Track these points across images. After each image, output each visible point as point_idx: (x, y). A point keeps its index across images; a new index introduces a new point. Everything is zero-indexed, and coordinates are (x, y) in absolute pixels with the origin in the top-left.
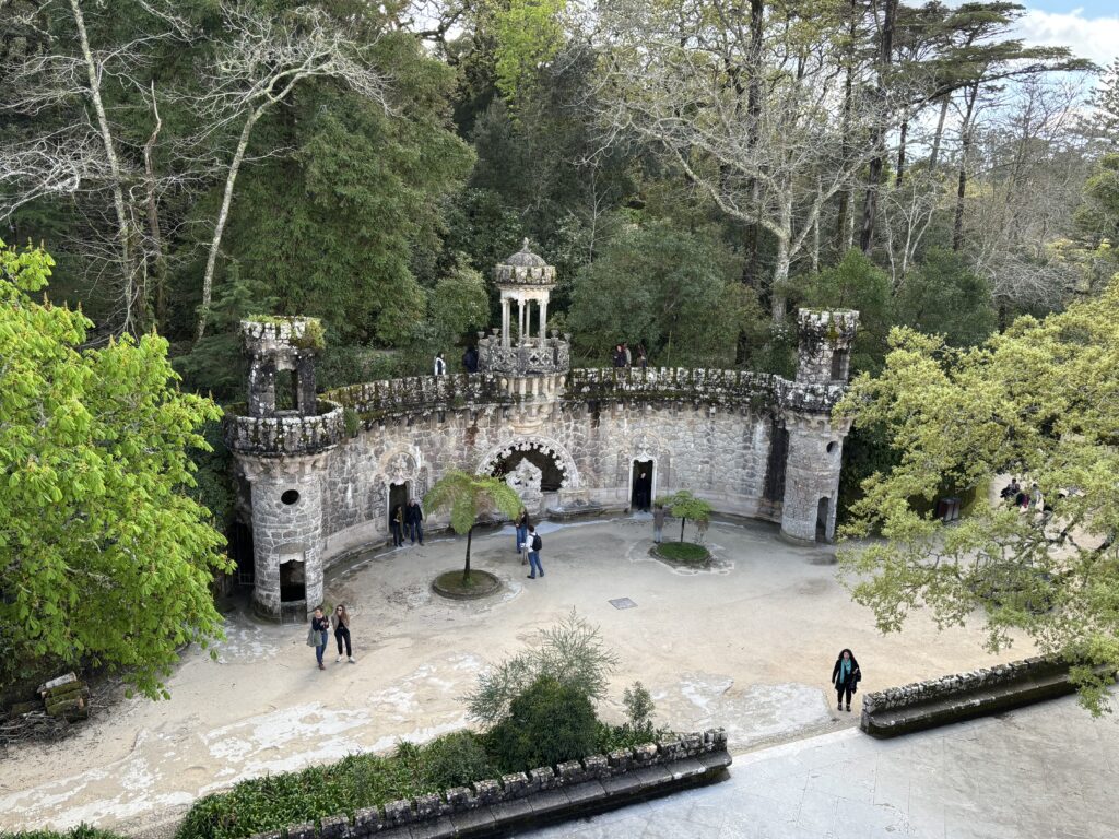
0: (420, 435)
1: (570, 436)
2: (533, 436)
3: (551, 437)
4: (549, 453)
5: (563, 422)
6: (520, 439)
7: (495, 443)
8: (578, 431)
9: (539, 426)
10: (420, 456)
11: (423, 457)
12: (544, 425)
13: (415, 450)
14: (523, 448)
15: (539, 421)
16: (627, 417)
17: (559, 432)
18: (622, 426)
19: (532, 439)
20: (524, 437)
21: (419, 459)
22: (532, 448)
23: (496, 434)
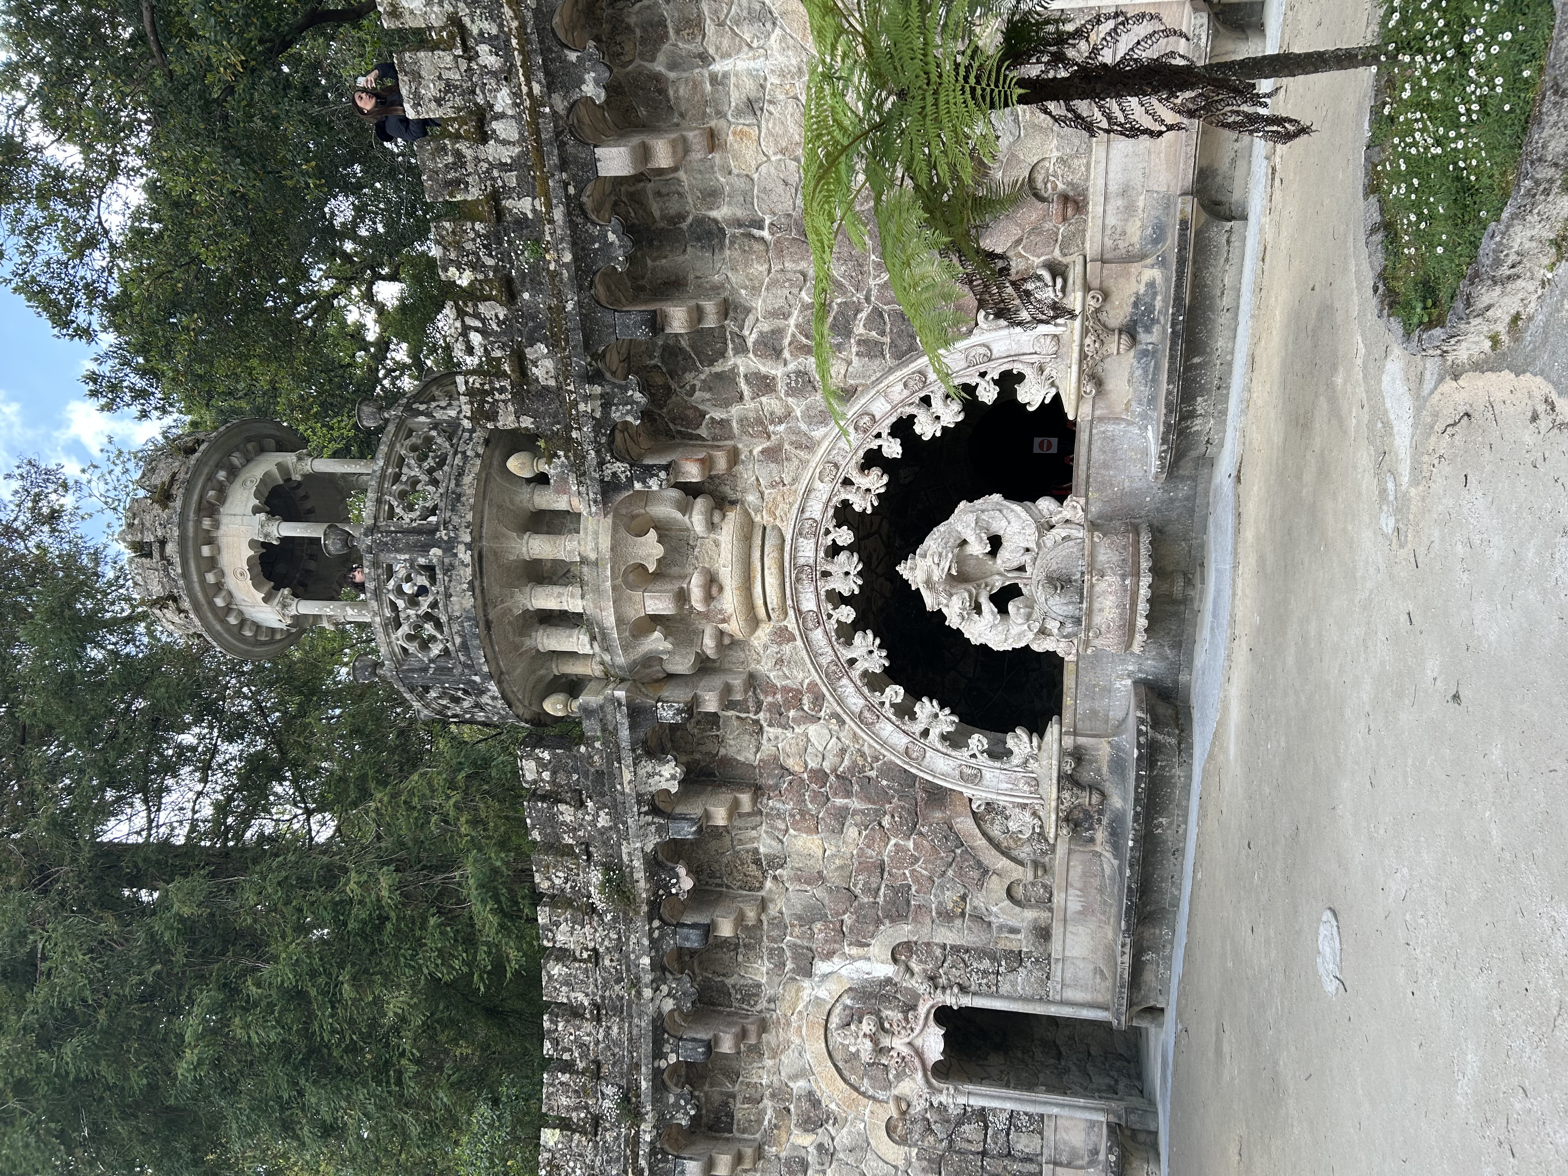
0: (777, 955)
1: (799, 373)
2: (795, 549)
3: (804, 463)
4: (876, 471)
5: (735, 410)
6: (809, 603)
7: (818, 700)
8: (778, 333)
9: (752, 522)
10: (853, 959)
11: (854, 951)
12: (751, 498)
13: (825, 976)
14: (850, 586)
15: (717, 544)
16: (705, 58)
17: (781, 428)
18: (749, 87)
19: (808, 551)
20: (796, 594)
21: (861, 964)
22: (850, 548)
23: (786, 690)
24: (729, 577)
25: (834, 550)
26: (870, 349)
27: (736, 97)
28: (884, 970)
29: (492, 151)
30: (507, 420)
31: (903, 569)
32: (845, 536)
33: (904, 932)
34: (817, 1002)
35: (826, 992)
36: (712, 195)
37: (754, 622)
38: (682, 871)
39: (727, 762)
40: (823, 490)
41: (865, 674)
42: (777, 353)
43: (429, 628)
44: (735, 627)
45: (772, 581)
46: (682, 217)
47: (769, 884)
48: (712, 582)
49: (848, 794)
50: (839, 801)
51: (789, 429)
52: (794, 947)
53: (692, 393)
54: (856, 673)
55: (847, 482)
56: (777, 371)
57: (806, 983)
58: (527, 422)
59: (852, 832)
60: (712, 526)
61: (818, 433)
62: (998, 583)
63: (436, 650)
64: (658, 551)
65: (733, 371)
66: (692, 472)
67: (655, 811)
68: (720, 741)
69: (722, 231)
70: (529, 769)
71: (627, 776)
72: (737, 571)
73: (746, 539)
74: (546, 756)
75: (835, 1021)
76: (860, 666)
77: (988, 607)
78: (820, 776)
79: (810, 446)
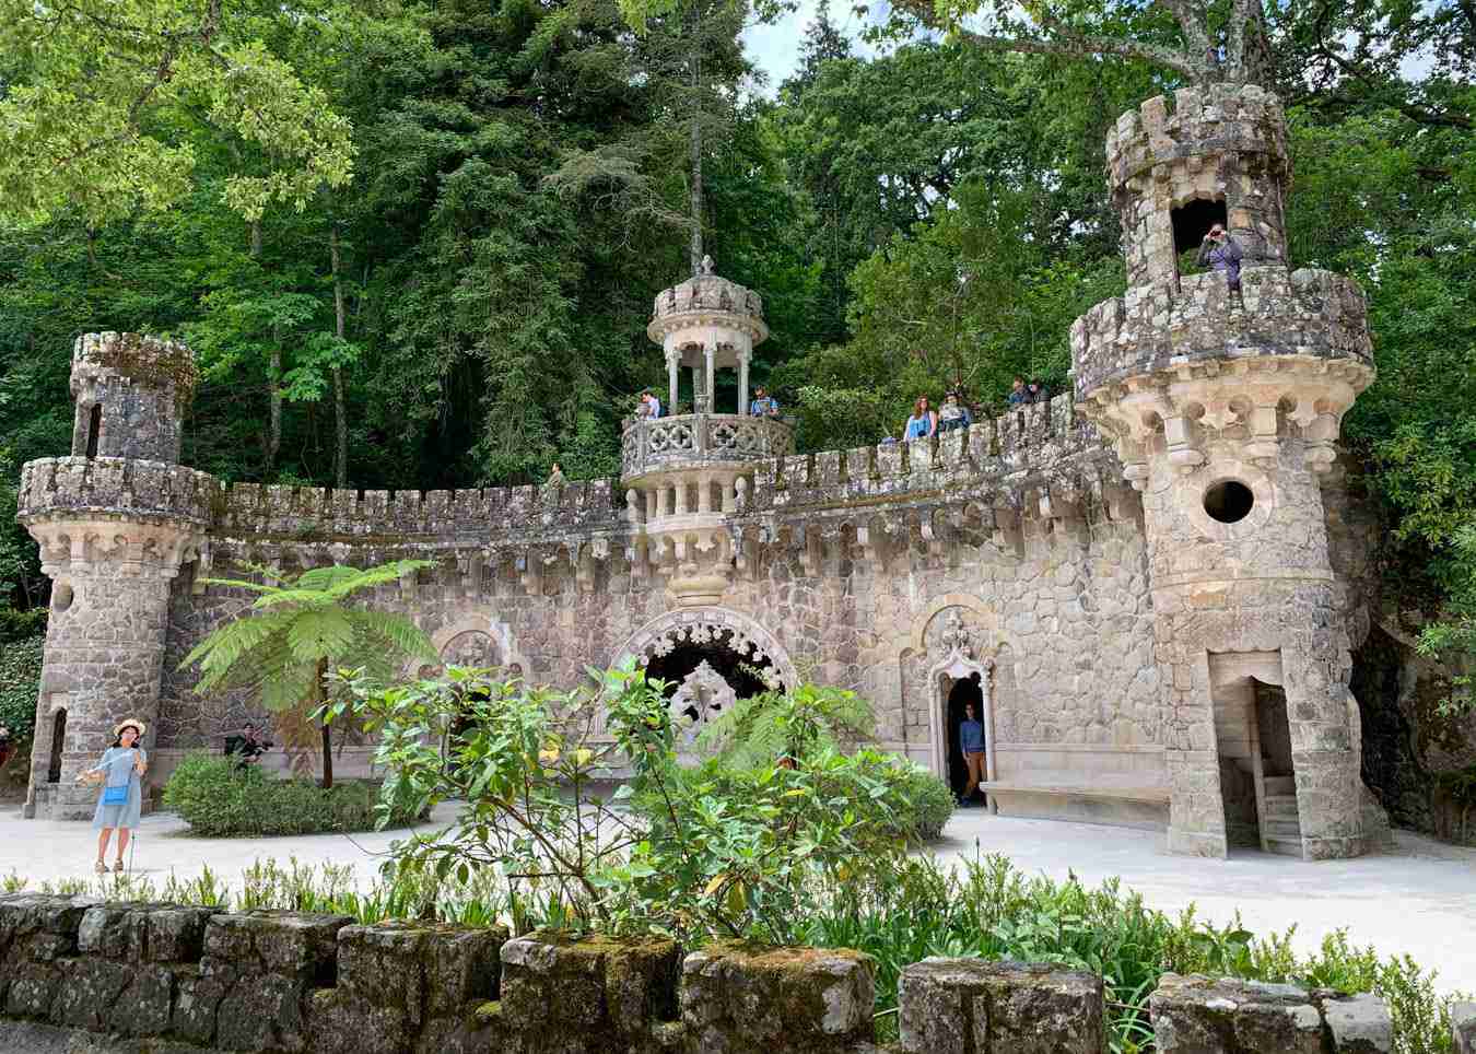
0: (511, 603)
1: (789, 612)
2: (711, 611)
3: (749, 614)
4: (748, 649)
5: (772, 581)
6: (685, 617)
7: (641, 623)
8: (806, 602)
9: (722, 589)
10: (511, 643)
11: (515, 643)
12: (734, 589)
13: (501, 629)
14: (695, 638)
15: (711, 574)
16: (914, 569)
17: (765, 603)
18: (903, 590)
19: (710, 616)
20: (692, 611)
21: (509, 648)
22: (713, 638)
23: (644, 606)
24: (695, 581)
25: (711, 629)
26: (800, 645)
27: (899, 584)
28: (507, 660)
29: (866, 482)
30: (758, 481)
31: (704, 663)
32: (718, 635)
33: (527, 668)
34: (488, 624)
35: (493, 629)
36: (861, 571)
37: (676, 591)
38: (553, 558)
39: (607, 576)
40: (738, 624)
41: (653, 646)
42: (797, 600)
43: (664, 444)
44: (673, 582)
45: (694, 600)
46: (853, 557)
47: (547, 598)
48: (692, 573)
49: (595, 639)
50: (591, 634)
51: (763, 607)
52: (516, 611)
53: (779, 559)
54: (654, 641)
55: (742, 635)
56: (789, 602)
57: (498, 619)
58: (758, 490)
59: (575, 640)
60: (719, 572)
61: (764, 621)
62: (699, 709)
63: (654, 445)
64: (705, 549)
65: (789, 580)
66: (741, 564)
67: (582, 547)
68: (618, 573)
69: (847, 575)
70: (600, 483)
71: (599, 534)
72: (700, 585)
73: (715, 588)
74: (607, 492)
75: (479, 635)
76: (657, 643)
77: (688, 704)
78: (603, 623)
79: (758, 618)
